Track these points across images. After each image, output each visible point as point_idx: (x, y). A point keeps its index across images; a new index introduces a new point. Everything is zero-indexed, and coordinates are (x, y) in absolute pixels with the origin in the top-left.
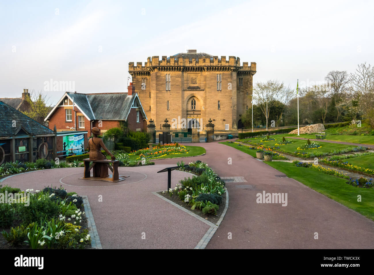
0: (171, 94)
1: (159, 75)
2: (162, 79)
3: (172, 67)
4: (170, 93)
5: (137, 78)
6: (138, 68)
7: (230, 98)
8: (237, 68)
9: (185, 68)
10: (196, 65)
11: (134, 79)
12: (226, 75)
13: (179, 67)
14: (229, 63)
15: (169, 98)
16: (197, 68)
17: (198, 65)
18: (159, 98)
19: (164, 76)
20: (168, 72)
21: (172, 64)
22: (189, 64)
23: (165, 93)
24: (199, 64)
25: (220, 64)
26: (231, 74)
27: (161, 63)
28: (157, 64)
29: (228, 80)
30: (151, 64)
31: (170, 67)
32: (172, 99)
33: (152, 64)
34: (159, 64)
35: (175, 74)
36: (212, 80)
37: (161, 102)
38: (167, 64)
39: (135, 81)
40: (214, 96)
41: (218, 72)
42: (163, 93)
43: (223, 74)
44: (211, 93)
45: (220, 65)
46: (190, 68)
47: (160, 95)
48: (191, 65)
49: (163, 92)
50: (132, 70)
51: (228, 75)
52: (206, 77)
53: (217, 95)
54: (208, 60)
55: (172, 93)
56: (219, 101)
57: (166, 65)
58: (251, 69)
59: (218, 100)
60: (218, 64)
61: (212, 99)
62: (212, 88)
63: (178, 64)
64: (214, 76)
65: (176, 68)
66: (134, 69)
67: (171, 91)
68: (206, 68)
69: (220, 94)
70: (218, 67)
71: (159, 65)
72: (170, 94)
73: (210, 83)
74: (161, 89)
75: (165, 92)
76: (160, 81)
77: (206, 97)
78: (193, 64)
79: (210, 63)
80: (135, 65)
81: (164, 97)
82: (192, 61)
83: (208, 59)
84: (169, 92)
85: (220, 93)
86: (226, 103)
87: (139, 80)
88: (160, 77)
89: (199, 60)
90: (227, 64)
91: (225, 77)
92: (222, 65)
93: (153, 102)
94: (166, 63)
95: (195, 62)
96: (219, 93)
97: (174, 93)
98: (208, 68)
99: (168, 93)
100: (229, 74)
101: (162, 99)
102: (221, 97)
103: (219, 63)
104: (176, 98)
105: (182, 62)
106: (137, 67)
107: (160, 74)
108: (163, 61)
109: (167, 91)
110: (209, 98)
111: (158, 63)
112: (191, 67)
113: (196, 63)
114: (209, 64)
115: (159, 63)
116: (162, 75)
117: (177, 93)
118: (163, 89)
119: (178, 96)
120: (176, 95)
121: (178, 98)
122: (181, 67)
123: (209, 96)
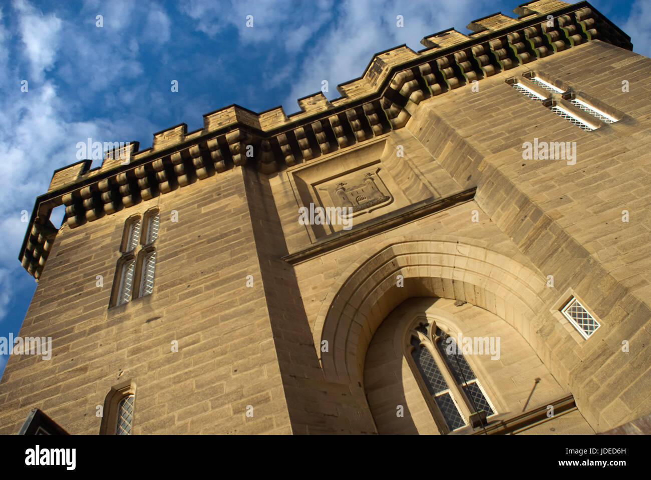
0: (156, 313)
1: (72, 243)
3: (166, 156)
4: (149, 309)
10: (331, 105)
13: (210, 137)
19: (112, 230)
20: (144, 206)
21: (166, 146)
23: (95, 329)
24: (353, 97)
27: (94, 172)
31: (148, 161)
35: (199, 192)
42: (83, 334)
43: (546, 64)
49: (81, 327)
55: (169, 302)
65: (195, 148)
67: (154, 296)
68: (406, 72)
72: (145, 317)
73: (494, 126)
75: (104, 319)
77: (525, 202)
78: (314, 111)
79: (419, 54)
82: (301, 107)
84: (134, 308)
97: (190, 295)
104: (203, 328)
109: (121, 307)
114: (416, 58)
115: (80, 176)
116: (95, 236)
117: (213, 286)
118: (86, 309)
119: (231, 305)
120: (206, 303)
121: (225, 318)
122: (228, 136)
123: (553, 183)
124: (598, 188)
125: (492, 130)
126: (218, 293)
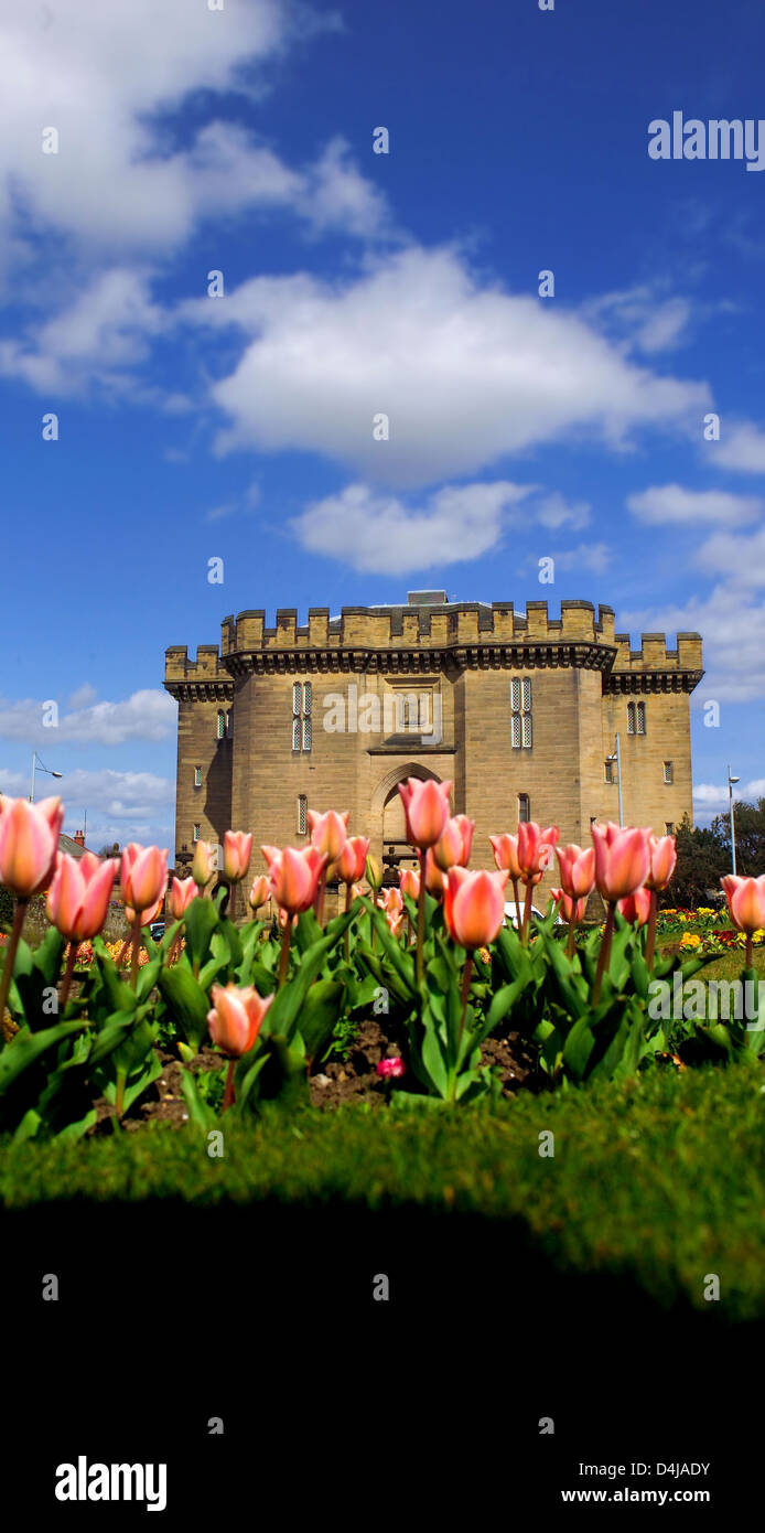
0: (313, 765)
1: (265, 688)
2: (277, 704)
3: (320, 651)
4: (309, 761)
5: (199, 711)
6: (200, 667)
7: (573, 783)
8: (599, 652)
9: (375, 656)
10: (418, 641)
11: (186, 714)
12: (551, 681)
13: (345, 650)
14: (561, 628)
15: (307, 782)
16: (427, 655)
17: (426, 643)
18: (262, 785)
19: (284, 689)
20: (303, 678)
21: (318, 638)
22: (391, 638)
23: (287, 762)
24: (433, 639)
25: (524, 633)
26: (571, 675)
27: (272, 640)
28: (257, 642)
29: (562, 702)
30: (232, 645)
31: (308, 652)
32: (315, 788)
33: (235, 645)
34: (264, 643)
35: (333, 684)
36: (493, 705)
37: (271, 800)
38: (296, 640)
39: (189, 723)
40: (500, 775)
41: (514, 672)
42: (281, 762)
43: (539, 676)
44: (485, 760)
45: (520, 640)
46: (395, 656)
47: (268, 772)
48: (397, 643)
49: (280, 757)
50: (179, 676)
51: (559, 683)
52: (464, 694)
53: (513, 770)
54: (468, 623)
55: (319, 762)
56: (524, 797)
57: (293, 646)
58: (678, 662)
59: (517, 794)
60: (514, 636)
61: (489, 790)
62: (488, 741)
63: (341, 640)
64: (497, 690)
65: (335, 655)
66: (186, 675)
67: (312, 755)
68: (463, 652)
69: (525, 766)
70: (515, 647)
71: (263, 646)
72: (309, 765)
73: (483, 719)
74: (271, 747)
75: (290, 757)
76: (269, 714)
77: (464, 777)
78: (408, 640)
79: (479, 632)
80: (192, 657)
81: (285, 781)
82: (402, 628)
83: (467, 614)
84: (303, 758)
85: (525, 763)
86: (555, 807)
87: (207, 719)
88: (270, 696)
89: (432, 622)
90: (554, 636)
91: (545, 690)
92: (533, 640)
93: (239, 801)
94: (293, 637)
95: (416, 628)
96: (520, 760)
97: (325, 762)
98: (469, 653)
99: (298, 762)
100: (567, 675)
101: (276, 787)
102: (530, 780)
103: (517, 633)
104: (334, 782)
105: (356, 633)
106: (197, 663)
107: (267, 684)
108: (280, 628)
109: (296, 753)
110: (475, 785)
111: (261, 638)
112: (400, 652)
113: (419, 635)
114: (475, 639)
115: (264, 637)
116: (275, 689)
117: (337, 762)
118: (282, 747)
119: (343, 776)
120: (334, 770)
121: (342, 782)
122: (355, 654)
123: (478, 773)
124: (490, 786)
125: (481, 721)
126: (341, 767)
